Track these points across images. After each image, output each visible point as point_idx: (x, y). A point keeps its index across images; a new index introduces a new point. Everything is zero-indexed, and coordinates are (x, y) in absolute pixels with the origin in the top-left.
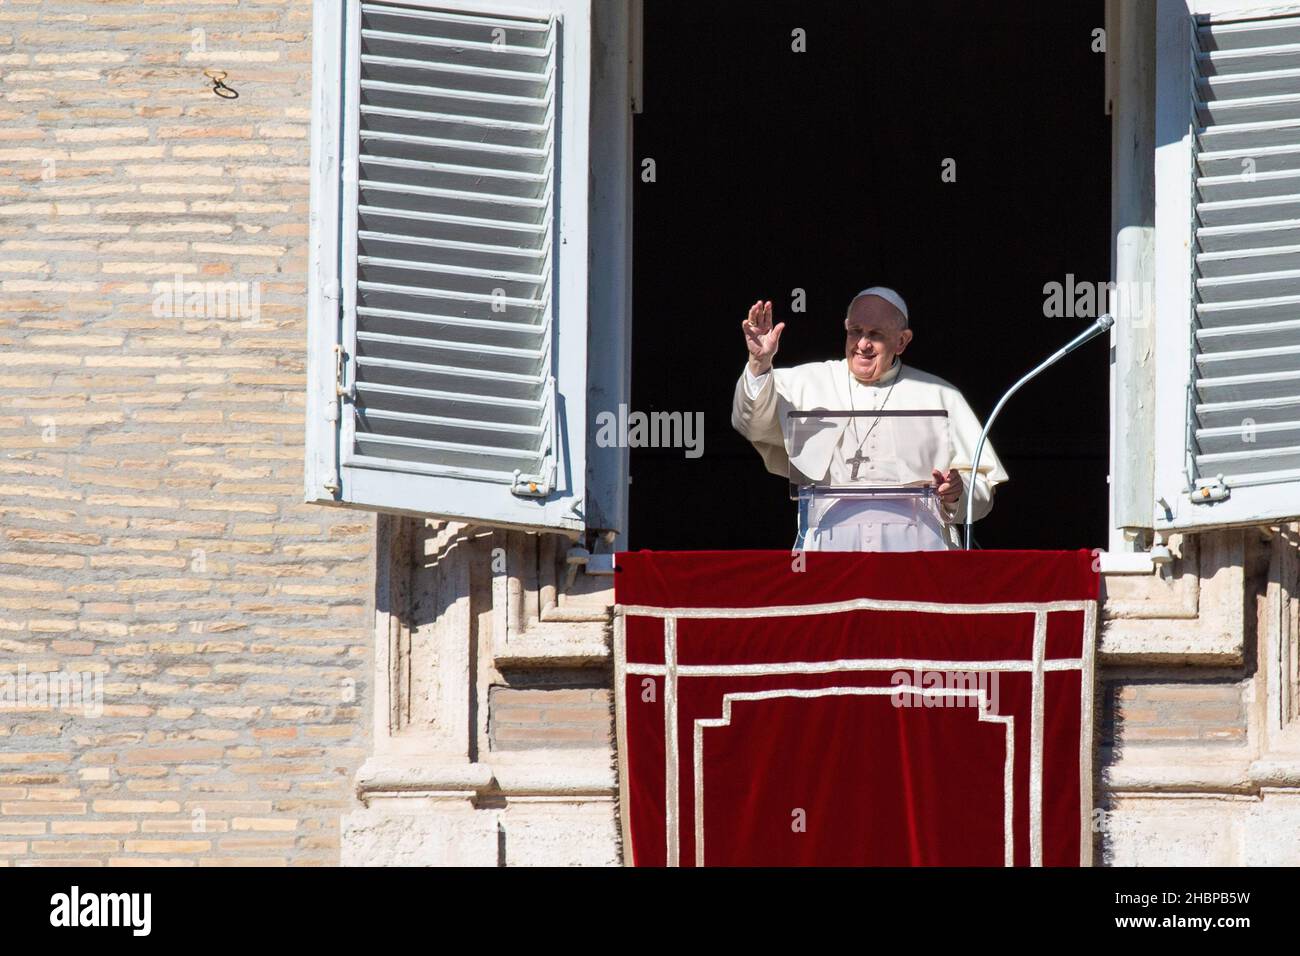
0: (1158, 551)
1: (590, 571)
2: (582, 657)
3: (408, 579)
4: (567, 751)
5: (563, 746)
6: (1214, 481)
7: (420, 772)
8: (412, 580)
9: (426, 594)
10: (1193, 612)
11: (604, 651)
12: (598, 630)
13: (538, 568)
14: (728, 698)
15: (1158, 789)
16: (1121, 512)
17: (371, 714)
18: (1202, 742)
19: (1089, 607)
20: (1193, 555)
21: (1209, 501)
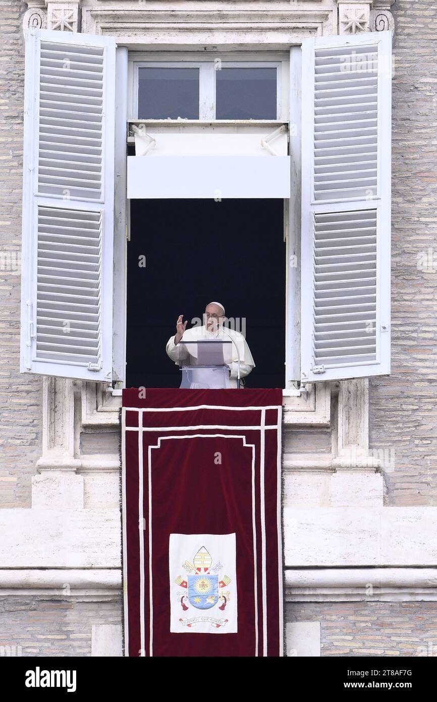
0: (302, 389)
1: (113, 394)
2: (111, 424)
3: (53, 397)
4: (106, 455)
5: (105, 453)
6: (321, 366)
7: (58, 462)
8: (55, 397)
9: (59, 402)
10: (314, 409)
11: (117, 422)
12: (116, 415)
13: (96, 394)
14: (160, 439)
15: (302, 468)
16: (289, 376)
17: (41, 442)
18: (317, 453)
19: (279, 408)
20: (313, 391)
21: (319, 373)
